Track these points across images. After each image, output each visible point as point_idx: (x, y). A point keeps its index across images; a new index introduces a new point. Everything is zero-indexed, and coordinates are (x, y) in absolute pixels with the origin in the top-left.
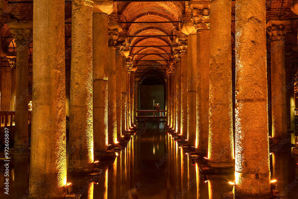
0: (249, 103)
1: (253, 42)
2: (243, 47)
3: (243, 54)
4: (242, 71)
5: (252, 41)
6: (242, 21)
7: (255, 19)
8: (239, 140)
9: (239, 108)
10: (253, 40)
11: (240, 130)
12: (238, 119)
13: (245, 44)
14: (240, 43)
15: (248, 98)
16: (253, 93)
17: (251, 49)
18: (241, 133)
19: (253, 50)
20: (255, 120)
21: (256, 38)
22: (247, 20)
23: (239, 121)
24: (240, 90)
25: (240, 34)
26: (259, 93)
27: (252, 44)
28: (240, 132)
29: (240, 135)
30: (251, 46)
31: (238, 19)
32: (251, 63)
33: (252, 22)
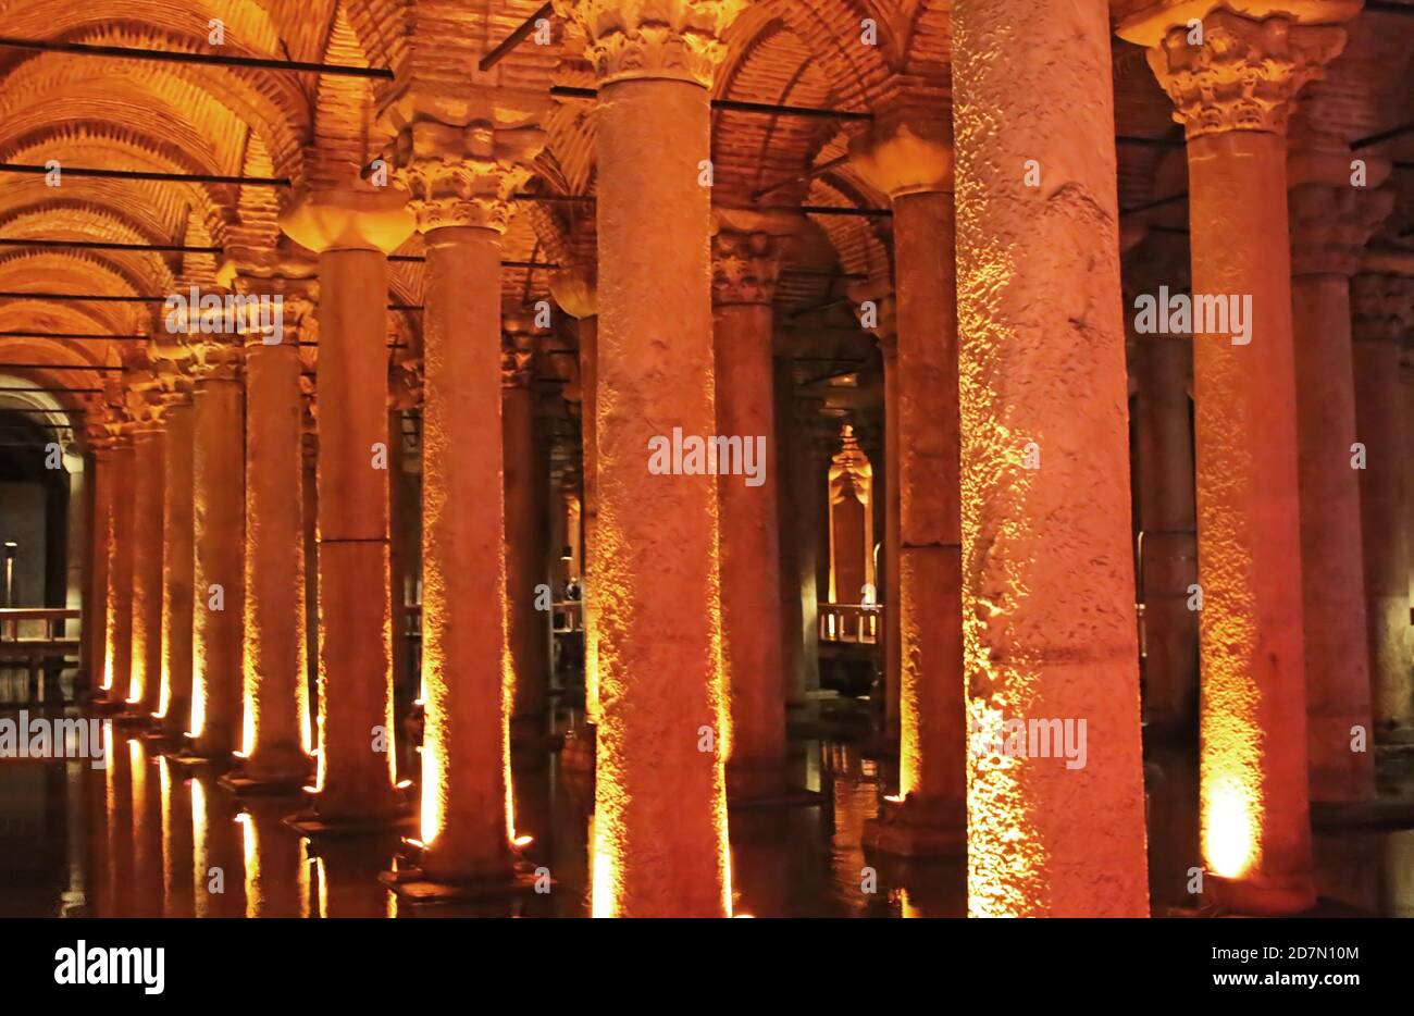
0: (1063, 672)
1: (1078, 324)
2: (1022, 351)
3: (1023, 389)
4: (1019, 485)
5: (1071, 320)
6: (1014, 205)
7: (1084, 199)
8: (1004, 882)
9: (1006, 697)
10: (1077, 312)
11: (1011, 825)
12: (996, 761)
13: (1038, 333)
14: (1006, 325)
15: (1060, 640)
16: (1085, 610)
17: (1072, 363)
18: (1021, 842)
19: (1082, 369)
20: (1100, 765)
21: (1090, 306)
22: (1042, 198)
23: (1006, 772)
24: (1013, 594)
25: (1006, 275)
26: (1115, 611)
27: (1075, 334)
28: (1015, 834)
29: (1010, 849)
30: (1067, 346)
31: (983, 190)
32: (1068, 441)
33: (1072, 211)
